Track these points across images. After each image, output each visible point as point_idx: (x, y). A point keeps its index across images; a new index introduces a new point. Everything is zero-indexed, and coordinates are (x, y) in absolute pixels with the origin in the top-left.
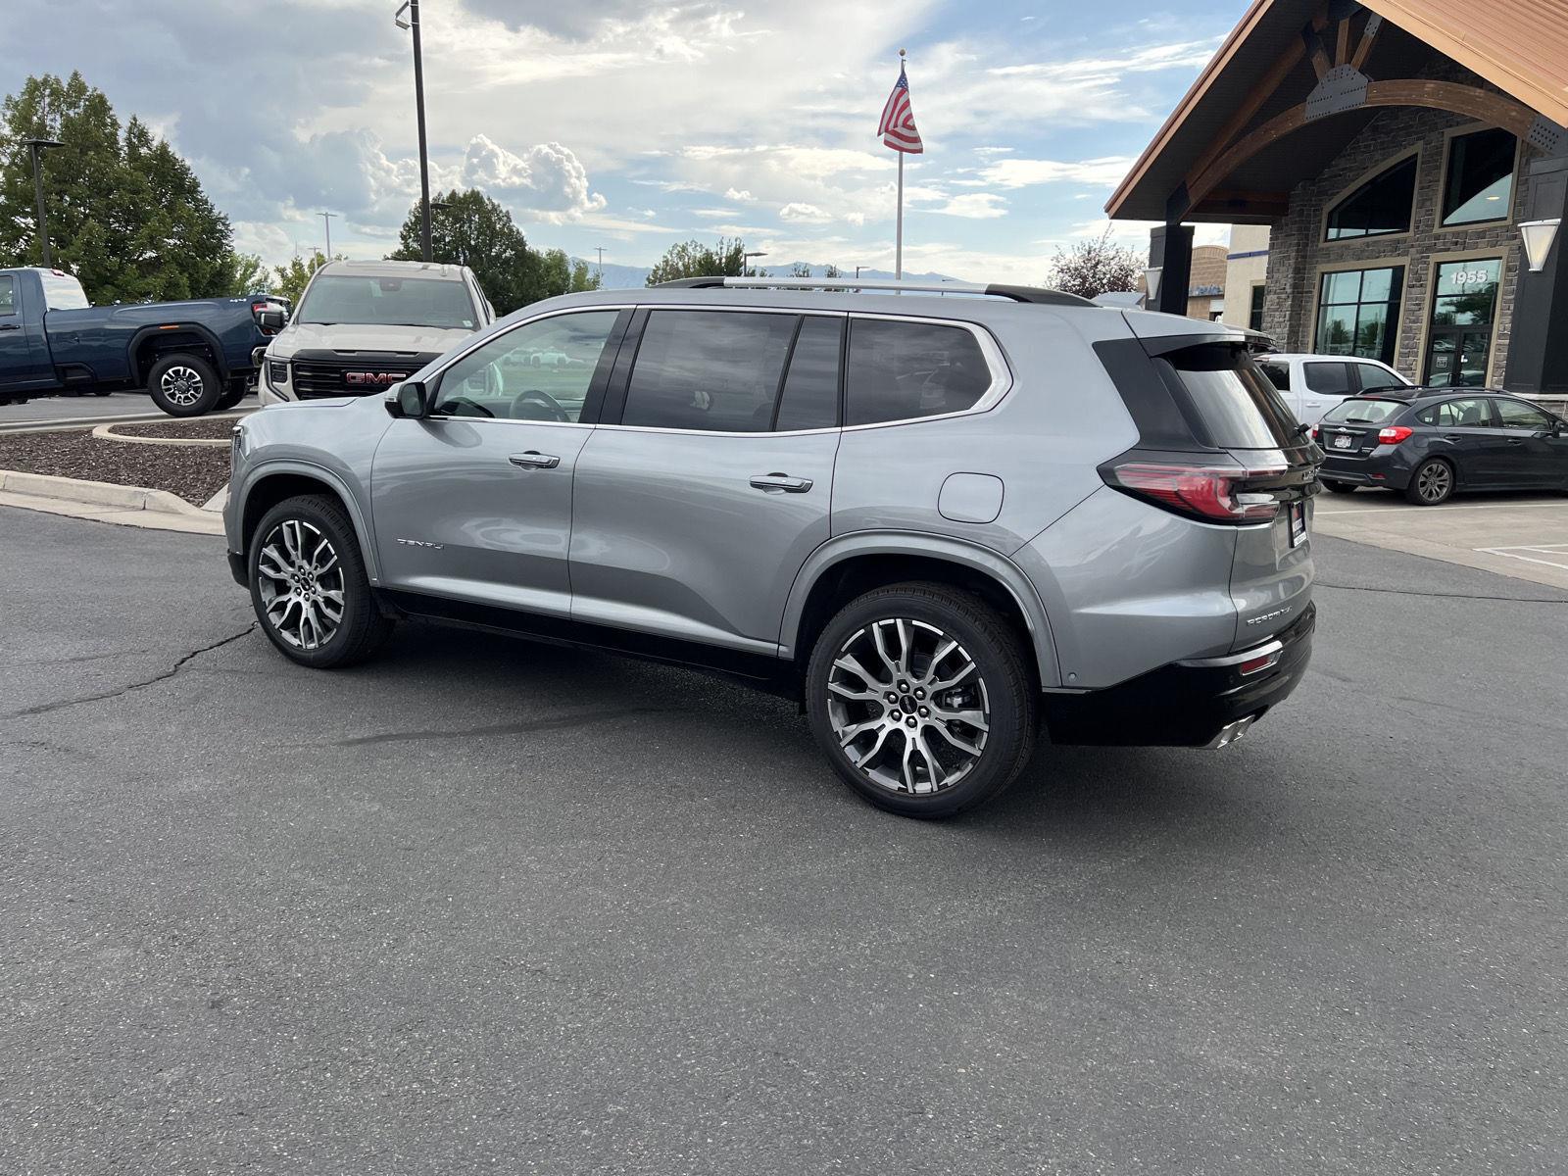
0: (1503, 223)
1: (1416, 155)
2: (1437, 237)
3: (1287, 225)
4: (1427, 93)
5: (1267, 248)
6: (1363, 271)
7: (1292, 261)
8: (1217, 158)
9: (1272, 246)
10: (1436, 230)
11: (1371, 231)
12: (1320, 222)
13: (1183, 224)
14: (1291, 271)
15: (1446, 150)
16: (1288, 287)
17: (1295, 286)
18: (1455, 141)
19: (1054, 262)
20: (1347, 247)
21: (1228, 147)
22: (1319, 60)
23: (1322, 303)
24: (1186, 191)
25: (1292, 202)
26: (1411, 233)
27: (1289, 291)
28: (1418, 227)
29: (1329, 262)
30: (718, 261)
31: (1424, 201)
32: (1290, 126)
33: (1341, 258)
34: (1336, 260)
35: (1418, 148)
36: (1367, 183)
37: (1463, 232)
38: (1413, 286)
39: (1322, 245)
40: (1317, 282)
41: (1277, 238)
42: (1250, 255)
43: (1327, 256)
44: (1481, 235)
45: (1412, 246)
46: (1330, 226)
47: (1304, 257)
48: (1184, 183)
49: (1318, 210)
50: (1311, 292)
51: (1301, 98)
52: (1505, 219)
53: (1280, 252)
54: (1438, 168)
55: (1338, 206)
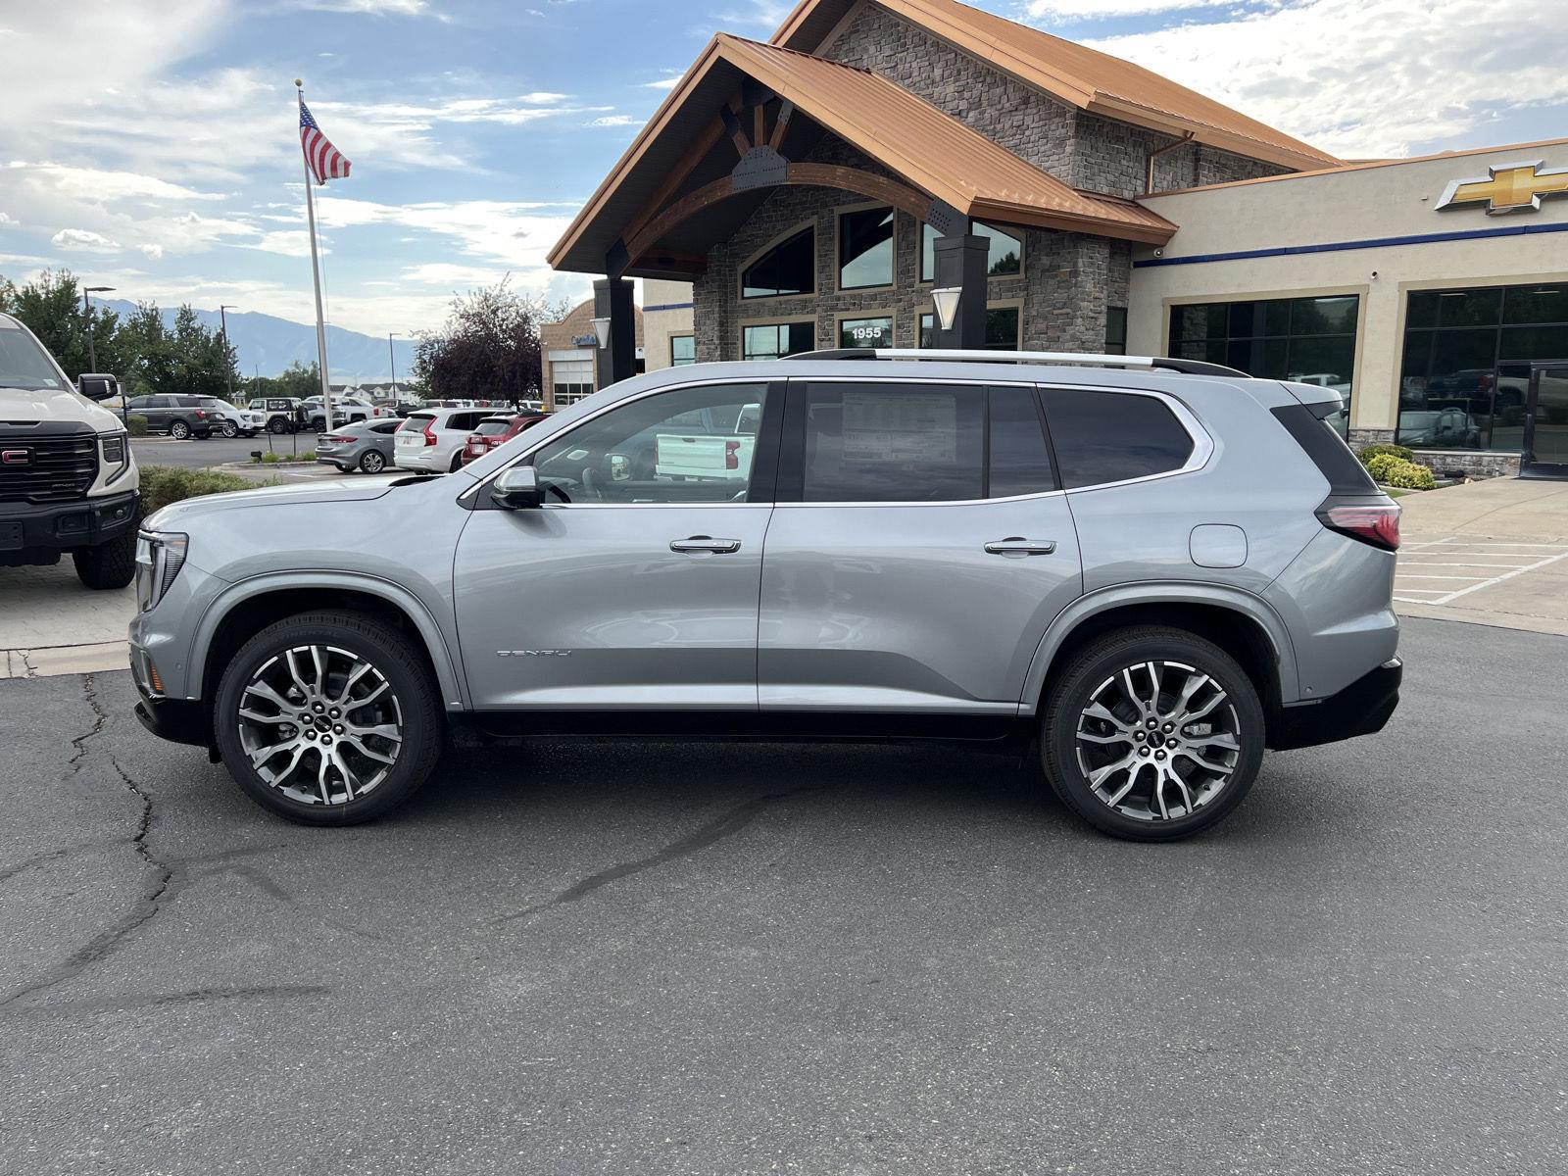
0: (888, 288)
1: (812, 227)
2: (838, 299)
3: (707, 282)
4: (839, 177)
5: (692, 301)
6: (779, 325)
7: (716, 316)
8: (651, 219)
9: (696, 300)
10: (837, 293)
11: (781, 292)
12: (736, 280)
13: (623, 278)
14: (716, 324)
15: (837, 223)
16: (715, 338)
17: (721, 338)
18: (842, 217)
19: (453, 307)
20: (763, 305)
21: (661, 210)
22: (739, 139)
23: (747, 353)
24: (625, 247)
25: (711, 262)
26: (816, 294)
27: (717, 342)
28: (821, 290)
29: (748, 317)
30: (43, 296)
31: (823, 267)
32: (719, 195)
33: (758, 314)
34: (754, 316)
35: (813, 221)
36: (774, 248)
37: (859, 295)
38: (823, 340)
39: (740, 301)
40: (740, 334)
41: (700, 294)
42: (664, 308)
43: (746, 312)
44: (874, 297)
45: (818, 305)
46: (744, 285)
47: (725, 312)
48: (621, 240)
49: (733, 270)
50: (735, 344)
51: (727, 170)
52: (891, 285)
53: (705, 307)
54: (832, 239)
55: (749, 268)
